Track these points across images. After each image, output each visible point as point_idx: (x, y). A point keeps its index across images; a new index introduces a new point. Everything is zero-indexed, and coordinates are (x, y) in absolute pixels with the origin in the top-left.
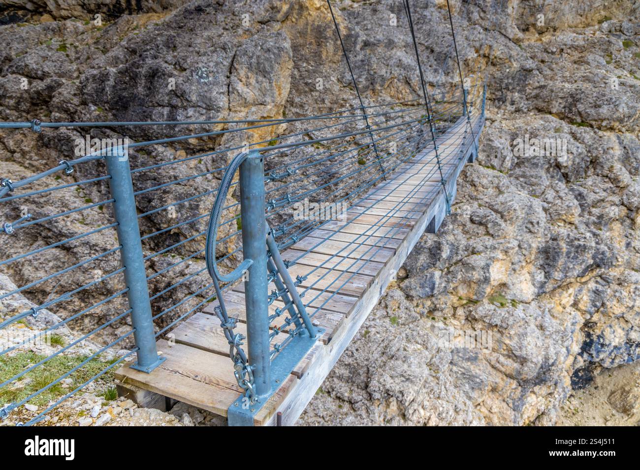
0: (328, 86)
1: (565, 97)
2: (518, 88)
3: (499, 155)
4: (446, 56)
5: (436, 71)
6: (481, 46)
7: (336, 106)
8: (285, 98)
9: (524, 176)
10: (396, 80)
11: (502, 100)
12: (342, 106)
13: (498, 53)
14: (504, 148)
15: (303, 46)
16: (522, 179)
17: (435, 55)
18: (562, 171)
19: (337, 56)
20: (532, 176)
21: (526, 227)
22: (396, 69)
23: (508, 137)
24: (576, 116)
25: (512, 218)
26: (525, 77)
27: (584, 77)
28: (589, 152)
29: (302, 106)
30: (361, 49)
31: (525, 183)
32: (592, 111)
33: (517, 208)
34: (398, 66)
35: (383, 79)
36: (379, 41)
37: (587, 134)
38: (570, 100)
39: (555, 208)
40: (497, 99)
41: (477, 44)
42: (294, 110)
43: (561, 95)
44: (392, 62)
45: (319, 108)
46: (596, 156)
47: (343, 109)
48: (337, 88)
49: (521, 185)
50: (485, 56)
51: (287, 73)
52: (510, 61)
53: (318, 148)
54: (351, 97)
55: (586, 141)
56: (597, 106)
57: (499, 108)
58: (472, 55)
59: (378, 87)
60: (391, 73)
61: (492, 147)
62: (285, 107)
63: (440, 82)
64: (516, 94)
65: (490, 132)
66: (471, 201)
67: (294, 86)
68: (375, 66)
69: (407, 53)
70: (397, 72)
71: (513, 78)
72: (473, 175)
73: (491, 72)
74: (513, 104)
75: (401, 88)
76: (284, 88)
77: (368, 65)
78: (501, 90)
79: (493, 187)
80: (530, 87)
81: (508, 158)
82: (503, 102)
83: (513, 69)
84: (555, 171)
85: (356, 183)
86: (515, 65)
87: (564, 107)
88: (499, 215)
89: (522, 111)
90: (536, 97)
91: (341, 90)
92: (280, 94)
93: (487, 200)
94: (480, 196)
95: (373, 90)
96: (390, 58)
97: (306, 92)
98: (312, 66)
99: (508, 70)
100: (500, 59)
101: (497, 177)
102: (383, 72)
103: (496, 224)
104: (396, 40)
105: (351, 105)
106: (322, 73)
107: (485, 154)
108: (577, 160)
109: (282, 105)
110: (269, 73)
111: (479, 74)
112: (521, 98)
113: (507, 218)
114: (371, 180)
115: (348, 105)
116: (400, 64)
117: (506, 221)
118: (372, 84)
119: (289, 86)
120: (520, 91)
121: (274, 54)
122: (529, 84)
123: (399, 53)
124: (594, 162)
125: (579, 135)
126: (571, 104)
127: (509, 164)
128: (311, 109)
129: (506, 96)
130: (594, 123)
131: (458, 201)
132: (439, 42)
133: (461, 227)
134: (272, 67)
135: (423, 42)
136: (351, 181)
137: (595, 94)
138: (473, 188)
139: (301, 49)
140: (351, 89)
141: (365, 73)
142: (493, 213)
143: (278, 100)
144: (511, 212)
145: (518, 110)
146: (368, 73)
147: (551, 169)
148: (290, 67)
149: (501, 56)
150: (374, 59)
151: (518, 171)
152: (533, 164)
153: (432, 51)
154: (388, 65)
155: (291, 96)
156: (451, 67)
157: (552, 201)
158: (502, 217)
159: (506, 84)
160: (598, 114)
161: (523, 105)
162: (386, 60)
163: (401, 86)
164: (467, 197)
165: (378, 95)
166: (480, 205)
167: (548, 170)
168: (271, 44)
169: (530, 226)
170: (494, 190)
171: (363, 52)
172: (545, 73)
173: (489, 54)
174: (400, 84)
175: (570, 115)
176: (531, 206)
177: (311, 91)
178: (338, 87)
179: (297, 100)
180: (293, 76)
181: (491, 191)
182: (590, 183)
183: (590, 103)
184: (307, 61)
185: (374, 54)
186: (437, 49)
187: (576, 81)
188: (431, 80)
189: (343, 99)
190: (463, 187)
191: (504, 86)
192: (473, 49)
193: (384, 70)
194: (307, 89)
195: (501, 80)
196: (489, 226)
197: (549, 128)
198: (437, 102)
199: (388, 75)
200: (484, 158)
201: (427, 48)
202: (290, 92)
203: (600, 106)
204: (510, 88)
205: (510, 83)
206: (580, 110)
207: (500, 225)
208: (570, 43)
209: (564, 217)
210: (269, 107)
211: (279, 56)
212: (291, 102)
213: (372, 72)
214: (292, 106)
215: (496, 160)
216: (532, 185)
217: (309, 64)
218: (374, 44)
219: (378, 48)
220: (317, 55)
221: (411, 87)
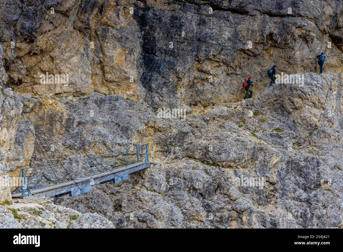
0: (56, 148)
1: (202, 149)
2: (178, 144)
3: (158, 184)
4: (127, 129)
5: (121, 137)
6: (148, 122)
7: (61, 159)
8: (31, 156)
9: (173, 195)
10: (97, 143)
11: (168, 152)
12: (64, 159)
13: (161, 125)
14: (160, 180)
15: (42, 125)
16: (172, 197)
17: (120, 128)
18: (198, 192)
19: (62, 131)
20: (178, 195)
21: (171, 223)
22: (98, 137)
23: (165, 174)
24: (209, 160)
25: (160, 217)
26: (183, 137)
27: (216, 137)
28: (215, 180)
29: (41, 160)
30: (77, 126)
31: (174, 199)
32: (217, 157)
33: (162, 211)
34: (99, 135)
35: (90, 143)
36: (87, 121)
37: (214, 170)
38: (205, 150)
39: (189, 212)
40: (166, 151)
41: (146, 121)
42: (36, 162)
43: (199, 148)
44: (95, 133)
45: (51, 161)
46: (220, 183)
47: (65, 161)
48: (61, 149)
49: (171, 200)
50: (152, 127)
51: (32, 142)
52: (171, 129)
53: (50, 183)
54: (70, 154)
55: (212, 174)
56: (219, 154)
57: (166, 156)
58: (142, 127)
59: (87, 147)
60: (94, 139)
61: (153, 179)
62: (31, 161)
63: (124, 143)
64: (177, 147)
65: (152, 171)
66: (139, 210)
67: (37, 148)
68: (85, 136)
69: (104, 127)
70: (97, 138)
71: (174, 139)
72: (140, 195)
73: (158, 136)
74: (175, 154)
75: (101, 148)
76: (30, 150)
77: (81, 135)
78: (167, 146)
79: (152, 201)
80: (186, 143)
81: (163, 185)
82: (169, 153)
83: (173, 133)
84: (194, 192)
85: (71, 202)
86: (174, 131)
87: (202, 155)
88: (153, 216)
89: (179, 158)
90: (187, 149)
91: (64, 150)
92: (28, 154)
93: (148, 208)
94: (145, 207)
95: (84, 149)
96: (94, 130)
97: (43, 152)
98: (47, 137)
99: (170, 134)
100: (163, 128)
101: (154, 196)
102: (90, 139)
103: (151, 221)
104: (97, 121)
105: (69, 159)
106: (53, 140)
107: (150, 183)
108: (206, 185)
109: (29, 160)
110: (21, 143)
111: (150, 137)
112: (180, 150)
113: (158, 217)
114: (80, 199)
115: (68, 158)
116: (100, 134)
117: (157, 219)
118: (83, 146)
119: (33, 149)
120: (179, 146)
121: (25, 133)
122: (186, 141)
123: (99, 128)
124: (219, 187)
125: (208, 171)
126: (205, 153)
127: (164, 189)
128: (46, 161)
129: (171, 149)
130: (219, 163)
131: (132, 210)
132: (123, 121)
133: (133, 224)
134: (23, 140)
135: (114, 121)
136: (69, 200)
137: (218, 147)
138: (141, 203)
139: (41, 127)
140: (71, 149)
141: (79, 140)
142: (150, 215)
143: (27, 157)
144: (159, 214)
145: (176, 158)
146: (81, 140)
147: (191, 191)
148: (33, 139)
149: (164, 127)
150: (85, 132)
151: (170, 192)
152: (178, 188)
153: (119, 126)
154: (93, 135)
155: (34, 154)
156: (130, 135)
157: (188, 208)
158: (155, 217)
159: (170, 142)
160: (220, 158)
161: (180, 154)
162: (92, 132)
163: (101, 146)
164: (137, 207)
165: (87, 152)
166: (144, 212)
167: (189, 191)
168: (23, 127)
169: (173, 222)
170: (153, 203)
171: (78, 128)
172: (196, 134)
173: (154, 126)
174: (100, 145)
175: (206, 159)
176: (172, 210)
177: (47, 151)
178: (63, 148)
179: (38, 156)
180: (36, 143)
181: (151, 203)
182: (216, 198)
183: (216, 152)
184: (44, 134)
185: (85, 128)
186: (122, 125)
187: (211, 139)
188: (119, 142)
189: (65, 155)
190: (135, 202)
191: (168, 143)
192: (144, 124)
193: (90, 138)
194: (44, 150)
195: (166, 140)
196: (148, 222)
197: (189, 167)
198: (123, 155)
199: (93, 140)
200: (149, 185)
201: (116, 124)
202: (34, 152)
203: (221, 154)
204: (173, 144)
205: (173, 142)
206: (210, 156)
207: (154, 221)
208: (219, 114)
209: (197, 218)
210: (21, 161)
211: (28, 133)
212: (34, 158)
213: (83, 139)
214: (35, 160)
215: (156, 187)
216: (177, 200)
217: (45, 136)
218: (85, 123)
219: (87, 125)
220: (50, 130)
221: (107, 147)
